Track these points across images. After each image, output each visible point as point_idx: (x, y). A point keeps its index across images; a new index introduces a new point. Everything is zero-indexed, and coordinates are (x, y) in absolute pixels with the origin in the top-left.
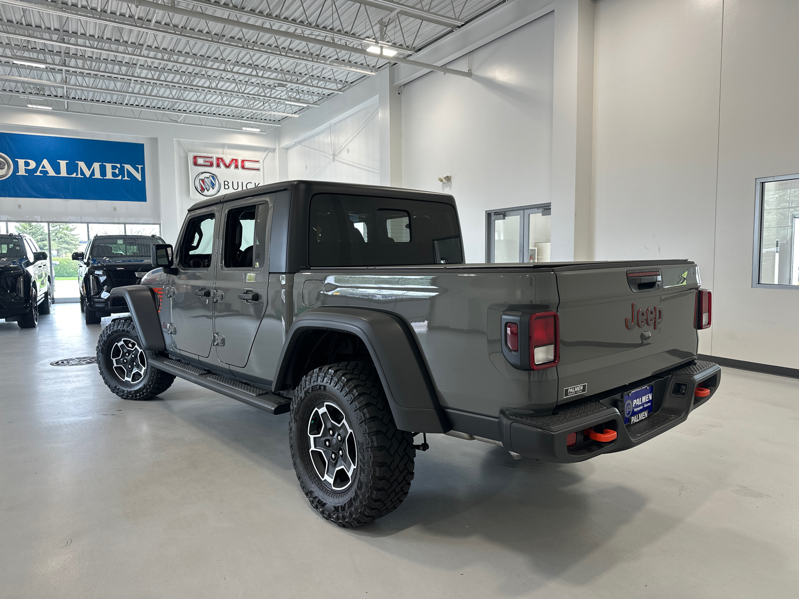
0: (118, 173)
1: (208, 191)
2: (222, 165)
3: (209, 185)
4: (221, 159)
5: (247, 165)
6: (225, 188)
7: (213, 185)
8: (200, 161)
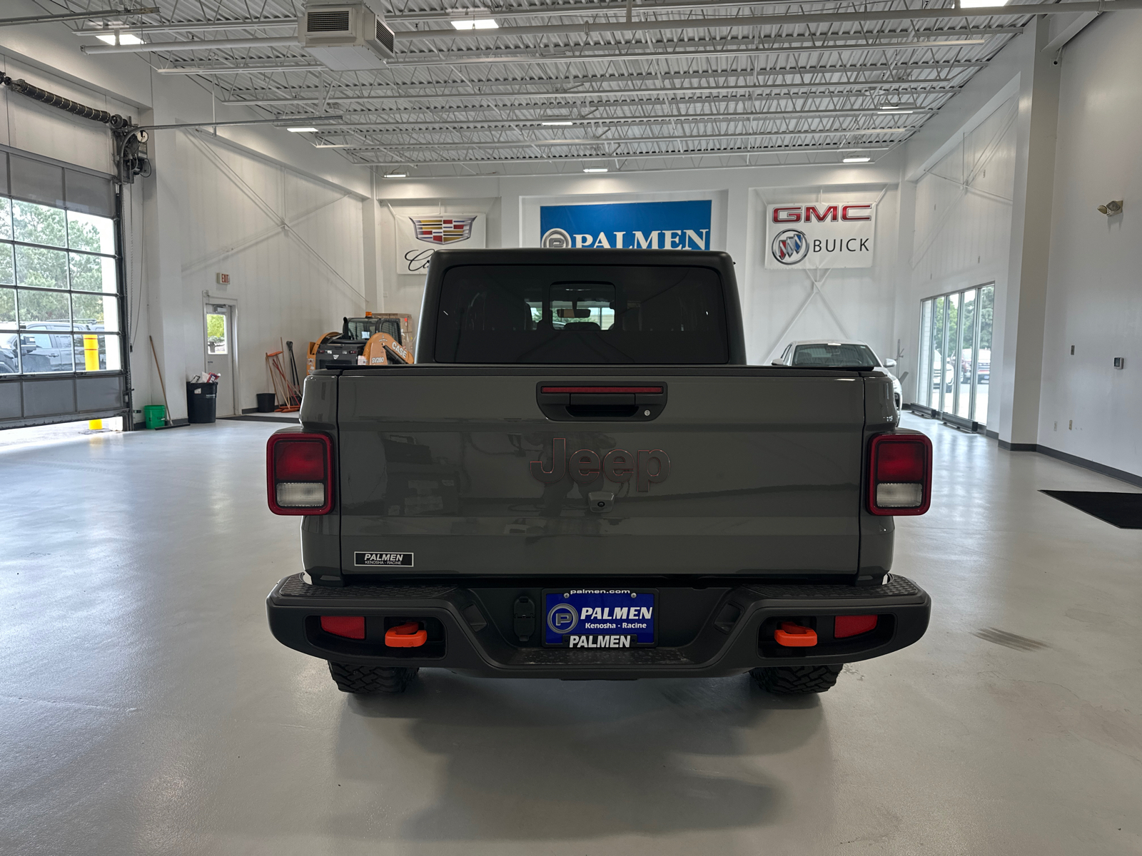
0: (678, 242)
1: (790, 256)
2: (813, 217)
3: (793, 247)
4: (813, 209)
5: (851, 213)
6: (814, 251)
7: (798, 247)
8: (783, 215)
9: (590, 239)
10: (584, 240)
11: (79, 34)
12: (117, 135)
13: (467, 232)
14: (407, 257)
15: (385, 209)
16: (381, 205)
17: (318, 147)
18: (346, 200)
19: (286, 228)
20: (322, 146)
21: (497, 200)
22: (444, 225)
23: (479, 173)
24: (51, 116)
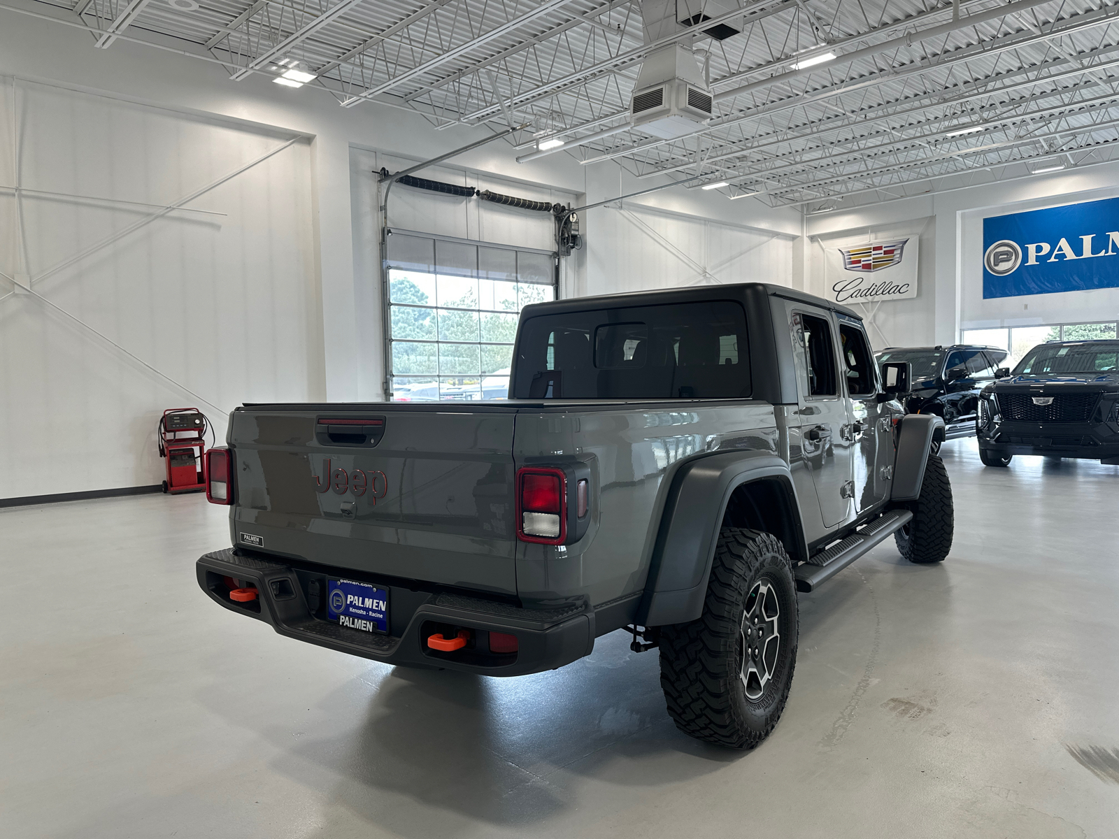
9: (1046, 248)
10: (1039, 249)
11: (517, 148)
12: (558, 219)
13: (898, 256)
14: (835, 289)
15: (816, 244)
16: (811, 241)
17: (733, 198)
18: (775, 241)
19: (708, 275)
20: (736, 197)
21: (932, 219)
22: (873, 253)
23: (904, 195)
24: (510, 213)
